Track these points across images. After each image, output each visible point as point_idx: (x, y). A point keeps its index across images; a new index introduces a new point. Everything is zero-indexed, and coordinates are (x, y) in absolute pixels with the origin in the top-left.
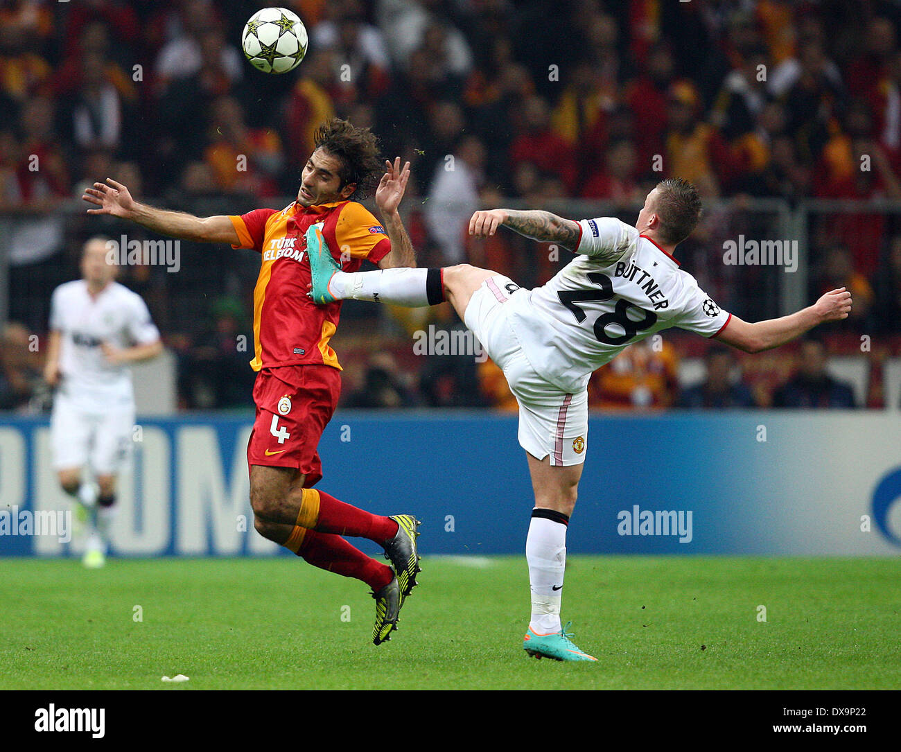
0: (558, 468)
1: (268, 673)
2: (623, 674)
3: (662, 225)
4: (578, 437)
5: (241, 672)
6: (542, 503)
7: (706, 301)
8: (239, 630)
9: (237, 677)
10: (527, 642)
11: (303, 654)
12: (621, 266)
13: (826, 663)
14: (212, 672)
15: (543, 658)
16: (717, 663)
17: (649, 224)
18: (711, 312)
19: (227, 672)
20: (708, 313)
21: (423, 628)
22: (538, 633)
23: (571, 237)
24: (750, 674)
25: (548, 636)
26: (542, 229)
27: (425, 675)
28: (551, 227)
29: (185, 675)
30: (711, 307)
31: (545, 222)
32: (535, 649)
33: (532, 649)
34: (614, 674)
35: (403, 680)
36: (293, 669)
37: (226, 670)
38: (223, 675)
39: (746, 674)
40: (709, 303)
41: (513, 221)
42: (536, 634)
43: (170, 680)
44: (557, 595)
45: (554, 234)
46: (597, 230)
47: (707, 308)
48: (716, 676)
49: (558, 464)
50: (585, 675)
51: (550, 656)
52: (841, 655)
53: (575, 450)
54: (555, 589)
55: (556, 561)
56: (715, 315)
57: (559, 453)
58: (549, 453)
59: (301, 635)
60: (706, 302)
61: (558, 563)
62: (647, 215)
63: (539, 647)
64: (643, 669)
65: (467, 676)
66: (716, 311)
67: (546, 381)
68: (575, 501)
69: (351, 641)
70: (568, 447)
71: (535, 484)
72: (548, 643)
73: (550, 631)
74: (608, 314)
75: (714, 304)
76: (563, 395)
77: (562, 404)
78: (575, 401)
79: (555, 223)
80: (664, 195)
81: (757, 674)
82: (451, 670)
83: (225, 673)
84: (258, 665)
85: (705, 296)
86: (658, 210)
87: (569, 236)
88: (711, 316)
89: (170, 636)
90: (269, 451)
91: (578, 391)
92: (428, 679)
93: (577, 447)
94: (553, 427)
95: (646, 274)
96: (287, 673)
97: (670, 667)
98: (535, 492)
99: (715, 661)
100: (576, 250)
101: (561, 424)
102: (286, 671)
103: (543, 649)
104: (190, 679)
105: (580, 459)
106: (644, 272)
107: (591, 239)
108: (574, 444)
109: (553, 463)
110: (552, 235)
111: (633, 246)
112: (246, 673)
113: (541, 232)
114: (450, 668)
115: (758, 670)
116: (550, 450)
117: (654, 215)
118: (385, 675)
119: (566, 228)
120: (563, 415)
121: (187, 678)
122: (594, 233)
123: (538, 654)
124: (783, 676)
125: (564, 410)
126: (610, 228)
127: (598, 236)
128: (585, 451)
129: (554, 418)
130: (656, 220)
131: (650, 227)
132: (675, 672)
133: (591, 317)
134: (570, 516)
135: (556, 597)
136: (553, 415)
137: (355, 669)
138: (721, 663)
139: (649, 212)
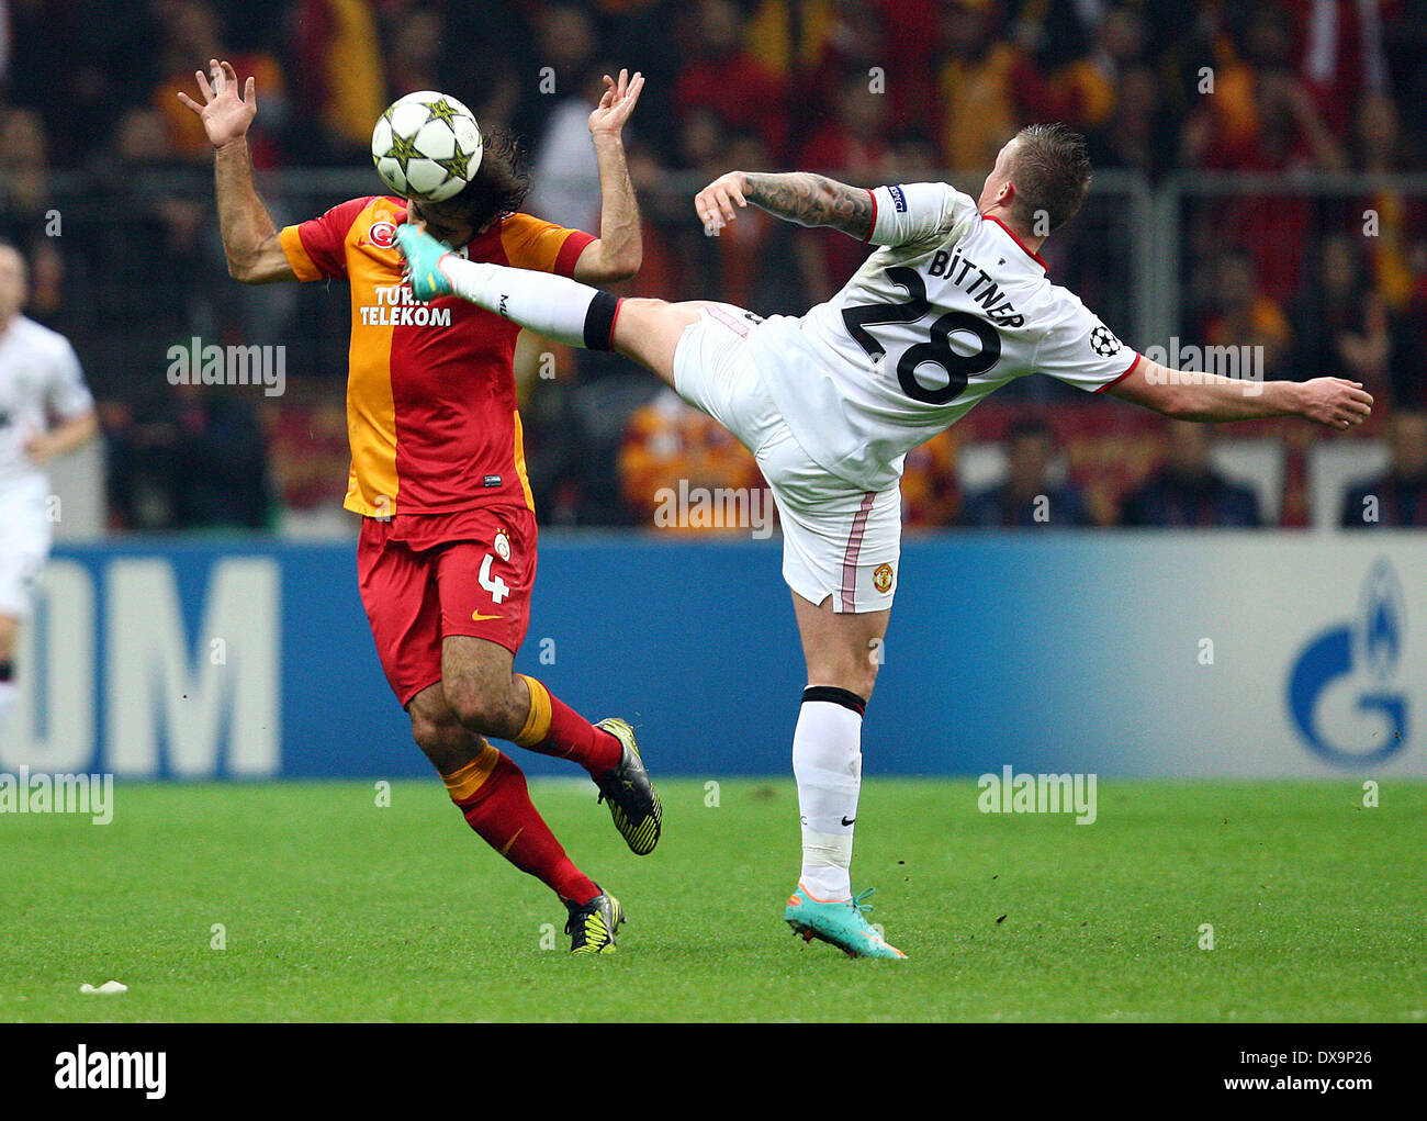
0: (846, 616)
1: (262, 979)
2: (864, 979)
3: (1020, 201)
4: (885, 564)
5: (215, 978)
6: (818, 677)
7: (1096, 330)
8: (212, 905)
9: (209, 986)
10: (795, 908)
11: (322, 946)
12: (941, 259)
13: (1209, 960)
14: (165, 977)
15: (815, 941)
16: (1026, 961)
17: (999, 197)
18: (1105, 348)
19: (193, 977)
20: (1099, 351)
21: (525, 902)
22: (818, 898)
23: (858, 214)
24: (1081, 978)
25: (831, 905)
26: (808, 199)
27: (529, 981)
28: (824, 197)
29: (121, 981)
30: (1105, 341)
31: (811, 187)
32: (807, 923)
33: (802, 921)
34: (850, 979)
35: (491, 989)
36: (305, 971)
37: (191, 973)
38: (184, 981)
39: (1075, 980)
40: (1101, 333)
41: (756, 186)
42: (813, 898)
43: (95, 990)
44: (848, 834)
45: (830, 209)
46: (903, 200)
47: (1098, 341)
48: (1023, 983)
49: (847, 610)
50: (801, 981)
51: (827, 938)
52: (1236, 948)
53: (876, 585)
54: (845, 823)
55: (848, 774)
56: (1112, 353)
57: (848, 593)
58: (831, 591)
59: (318, 913)
60: (1095, 333)
61: (851, 778)
62: (997, 184)
63: (815, 920)
64: (900, 972)
65: (600, 984)
66: (1114, 345)
67: (825, 470)
68: (875, 674)
69: (402, 923)
70: (864, 581)
71: (807, 646)
72: (831, 916)
73: (833, 896)
74: (919, 346)
75: (1109, 335)
76: (861, 494)
77: (858, 508)
78: (879, 504)
79: (829, 190)
80: (1026, 151)
81: (1094, 979)
82: (573, 974)
83: (187, 977)
84: (244, 965)
85: (1094, 321)
86: (1015, 175)
87: (854, 213)
88: (1105, 355)
89: (95, 915)
90: (479, 613)
91: (884, 487)
92: (534, 989)
93: (880, 582)
94: (840, 547)
95: (984, 276)
96: (295, 979)
97: (945, 968)
98: (808, 659)
99: (1023, 958)
100: (869, 237)
101: (854, 543)
102: (292, 975)
103: (822, 925)
104: (129, 988)
105: (884, 602)
106: (981, 272)
107: (893, 214)
108: (875, 575)
109: (838, 607)
110: (827, 210)
111: (964, 226)
112: (223, 979)
113: (806, 207)
114: (570, 970)
115: (1094, 972)
116: (834, 586)
117: (1007, 184)
118: (461, 982)
119: (848, 198)
120: (860, 527)
121: (124, 988)
122: (899, 206)
123: (808, 931)
124: (1139, 983)
125: (861, 518)
126: (929, 199)
127: (905, 210)
128: (892, 591)
129: (843, 531)
130: (1011, 191)
131: (1001, 203)
132: (953, 976)
133: (894, 354)
134: (867, 701)
135: (844, 837)
136: (841, 526)
137: (409, 971)
138: (1032, 961)
139: (999, 178)
